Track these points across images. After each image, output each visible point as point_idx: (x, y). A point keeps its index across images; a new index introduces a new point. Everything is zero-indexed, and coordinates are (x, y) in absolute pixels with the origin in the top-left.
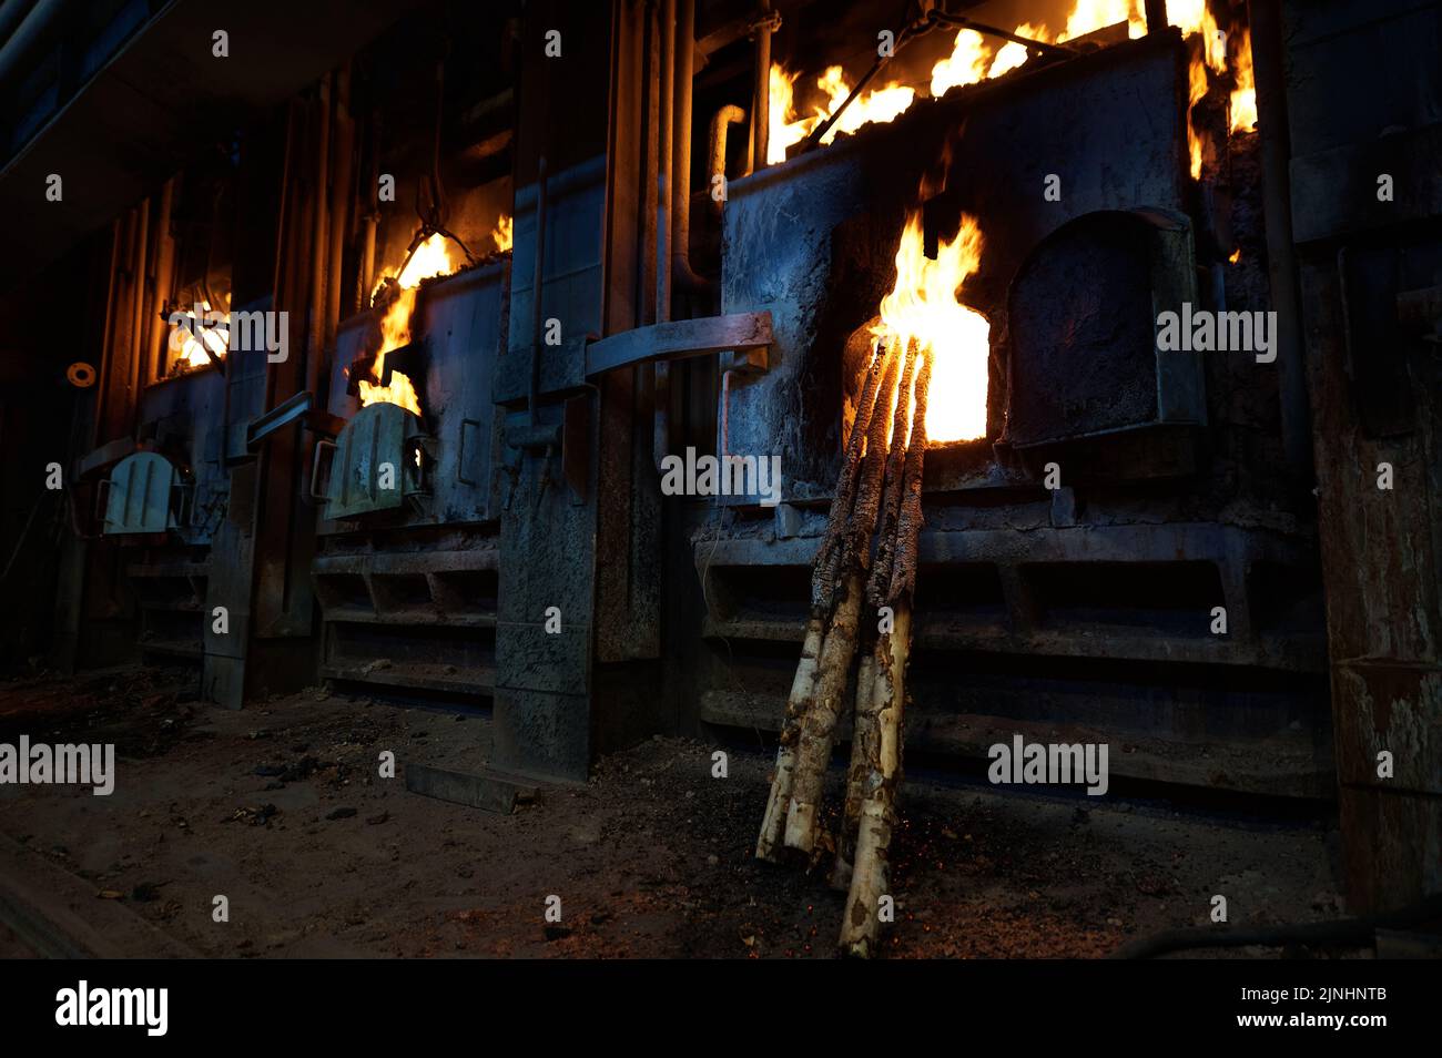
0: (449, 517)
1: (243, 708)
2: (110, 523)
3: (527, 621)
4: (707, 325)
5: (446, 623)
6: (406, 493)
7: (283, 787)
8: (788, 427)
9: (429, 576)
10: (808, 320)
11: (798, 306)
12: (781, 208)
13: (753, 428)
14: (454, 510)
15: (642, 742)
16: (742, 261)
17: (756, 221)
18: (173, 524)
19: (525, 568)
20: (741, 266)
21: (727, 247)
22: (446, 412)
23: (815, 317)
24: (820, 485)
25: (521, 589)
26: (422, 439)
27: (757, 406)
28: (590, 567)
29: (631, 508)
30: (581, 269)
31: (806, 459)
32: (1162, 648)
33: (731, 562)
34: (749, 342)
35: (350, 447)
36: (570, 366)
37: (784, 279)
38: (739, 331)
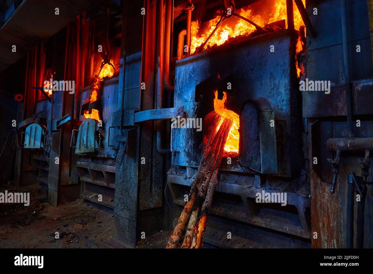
0: (108, 155)
1: (57, 207)
2: (26, 145)
3: (122, 195)
4: (165, 111)
5: (109, 187)
6: (96, 148)
7: (55, 242)
8: (190, 143)
9: (104, 172)
10: (195, 109)
11: (193, 104)
12: (190, 71)
13: (181, 142)
14: (109, 153)
15: (157, 233)
16: (180, 87)
17: (183, 75)
18: (42, 146)
19: (121, 179)
20: (179, 89)
21: (176, 82)
22: (107, 122)
23: (197, 109)
24: (197, 163)
25: (120, 185)
26: (100, 131)
27: (182, 135)
28: (136, 182)
29: (152, 160)
30: (135, 87)
31: (194, 154)
32: (286, 229)
33: (176, 183)
35: (81, 132)
36: (130, 119)
37: (190, 95)
38: (174, 113)
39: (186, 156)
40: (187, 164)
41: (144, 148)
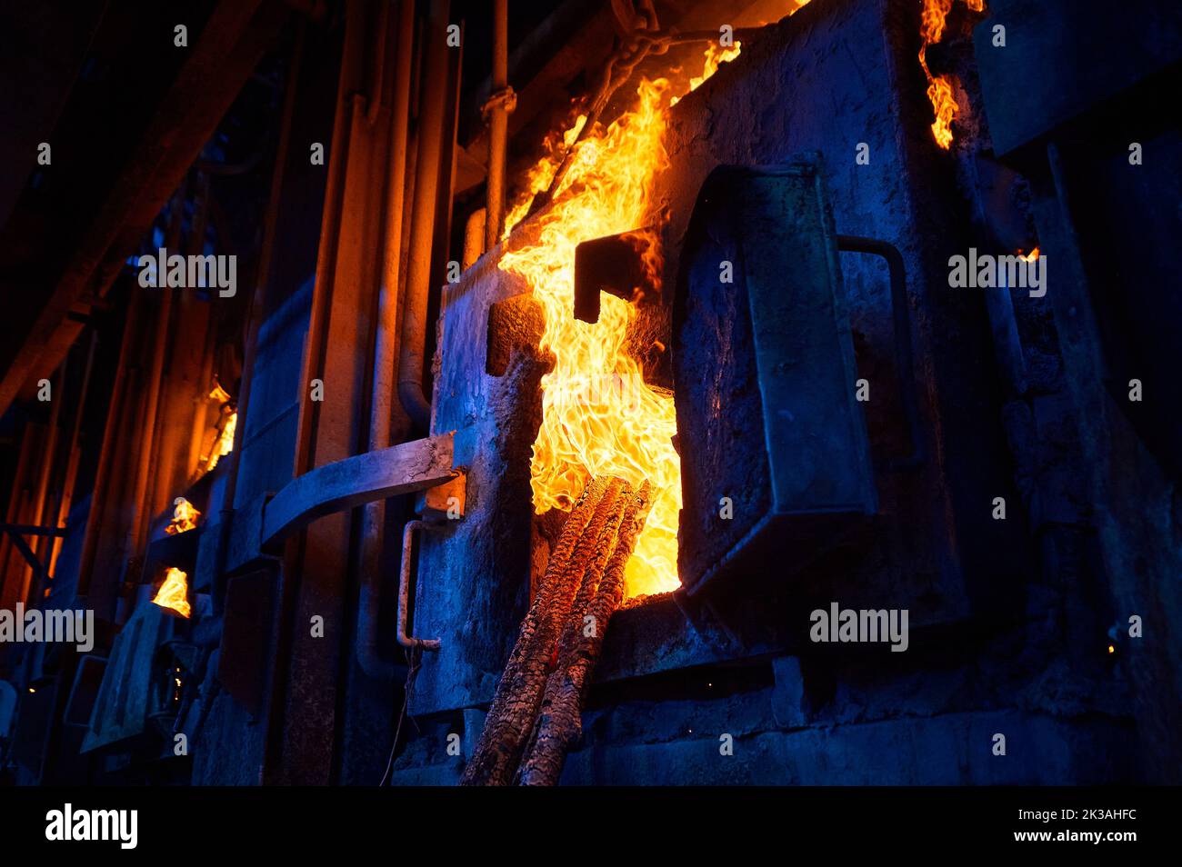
8: (480, 593)
10: (504, 440)
11: (494, 423)
13: (447, 600)
16: (449, 377)
20: (449, 385)
21: (438, 362)
27: (453, 567)
30: (283, 411)
31: (494, 638)
34: (423, 478)
37: (484, 392)
38: (412, 464)
39: (463, 659)
40: (468, 694)
41: (304, 662)
